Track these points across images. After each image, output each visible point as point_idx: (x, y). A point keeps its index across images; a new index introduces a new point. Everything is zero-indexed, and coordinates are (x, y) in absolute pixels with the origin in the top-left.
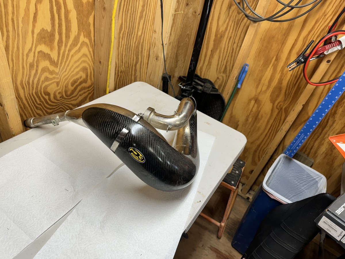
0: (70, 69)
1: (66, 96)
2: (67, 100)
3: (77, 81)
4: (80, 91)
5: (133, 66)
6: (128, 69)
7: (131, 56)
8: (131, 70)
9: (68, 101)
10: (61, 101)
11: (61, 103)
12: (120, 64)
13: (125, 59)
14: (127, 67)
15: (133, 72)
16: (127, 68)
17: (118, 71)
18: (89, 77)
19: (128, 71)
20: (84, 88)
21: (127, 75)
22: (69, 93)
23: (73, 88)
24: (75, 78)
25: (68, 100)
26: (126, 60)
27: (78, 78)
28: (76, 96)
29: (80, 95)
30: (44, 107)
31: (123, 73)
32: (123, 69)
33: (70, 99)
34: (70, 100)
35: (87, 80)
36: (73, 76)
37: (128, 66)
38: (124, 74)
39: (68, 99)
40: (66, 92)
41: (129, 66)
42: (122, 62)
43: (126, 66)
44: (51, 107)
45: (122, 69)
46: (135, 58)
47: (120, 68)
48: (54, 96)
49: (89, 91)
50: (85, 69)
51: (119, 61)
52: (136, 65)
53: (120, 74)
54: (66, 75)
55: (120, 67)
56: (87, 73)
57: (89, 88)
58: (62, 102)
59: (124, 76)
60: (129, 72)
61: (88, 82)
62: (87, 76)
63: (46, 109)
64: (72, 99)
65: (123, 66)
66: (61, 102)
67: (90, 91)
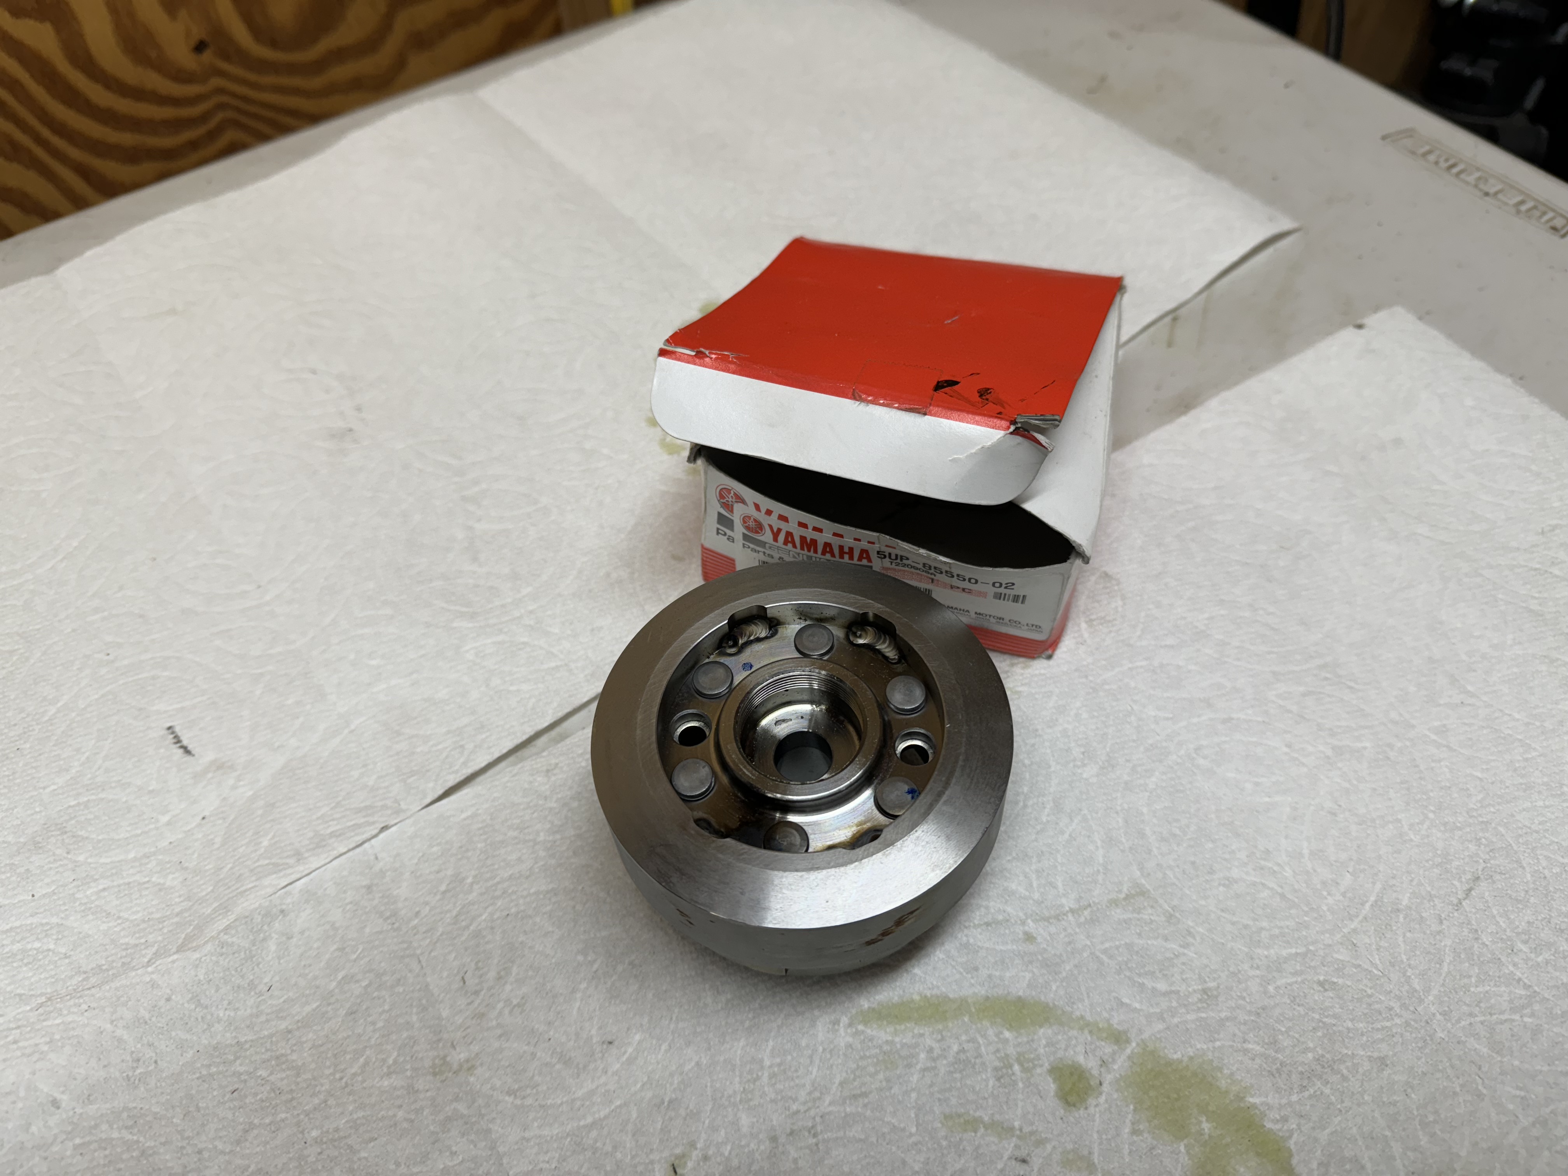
1: (261, 32)
2: (284, 81)
9: (296, 91)
10: (216, 82)
11: (221, 106)
25: (296, 81)
28: (371, 45)
30: (46, 133)
33: (319, 66)
34: (317, 82)
39: (292, 69)
44: (127, 139)
48: (118, 26)
58: (234, 95)
63: (75, 153)
64: (340, 73)
66: (220, 91)
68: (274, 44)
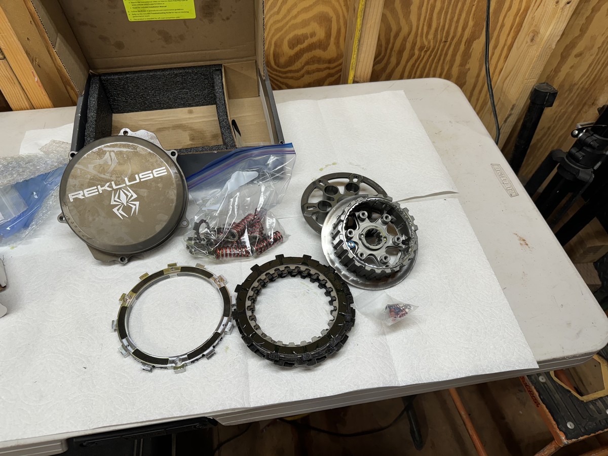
0: (289, 11)
1: (276, 63)
2: (277, 73)
3: (304, 42)
4: (307, 63)
5: (460, 42)
6: (444, 46)
7: (460, 15)
8: (454, 50)
9: (279, 76)
12: (423, 29)
13: (439, 18)
14: (441, 40)
15: (458, 59)
16: (442, 44)
17: (414, 44)
18: (332, 39)
19: (442, 50)
20: (319, 60)
21: (439, 60)
22: (282, 60)
23: (292, 52)
24: (300, 32)
25: (280, 74)
26: (441, 24)
27: (306, 33)
28: (297, 71)
29: (308, 73)
31: (426, 51)
32: (429, 43)
33: (285, 72)
34: (284, 75)
35: (329, 44)
36: (295, 27)
37: (444, 40)
38: (430, 56)
39: (280, 72)
40: (276, 56)
41: (449, 40)
42: (430, 26)
43: (439, 37)
45: (426, 43)
46: (471, 23)
47: (418, 39)
49: (329, 68)
50: (324, 19)
51: (419, 20)
52: (469, 43)
53: (417, 52)
54: (278, 21)
55: (422, 36)
56: (330, 29)
57: (330, 61)
59: (428, 60)
60: (446, 54)
61: (329, 49)
62: (328, 35)
64: (290, 75)
65: (431, 36)
67: (333, 71)
68: (278, 66)
